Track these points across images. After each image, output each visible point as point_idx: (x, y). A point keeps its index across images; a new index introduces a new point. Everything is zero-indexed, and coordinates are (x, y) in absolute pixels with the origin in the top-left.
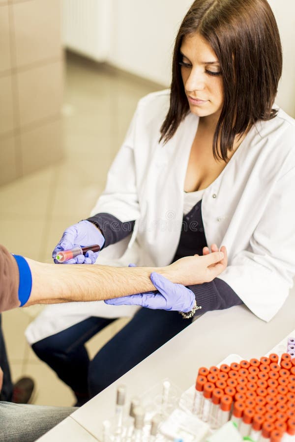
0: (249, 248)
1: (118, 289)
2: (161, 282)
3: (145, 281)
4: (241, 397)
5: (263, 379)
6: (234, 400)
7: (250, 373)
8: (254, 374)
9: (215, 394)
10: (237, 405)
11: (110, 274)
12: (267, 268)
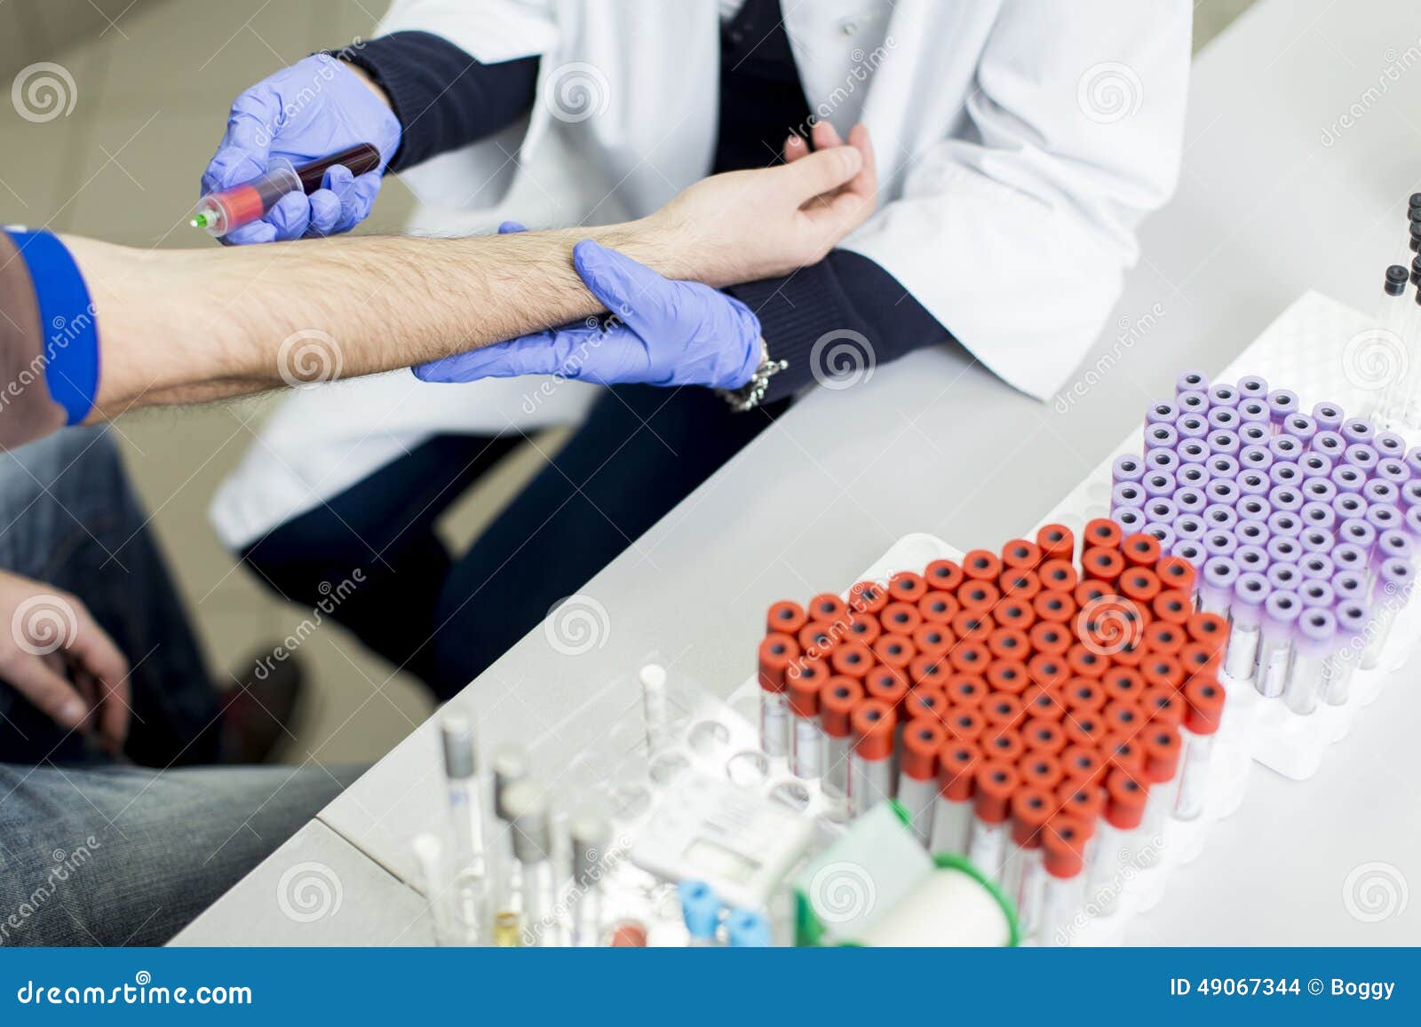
0: (966, 129)
1: (453, 321)
2: (616, 274)
3: (558, 282)
4: (931, 703)
5: (1015, 627)
6: (903, 714)
7: (962, 608)
8: (979, 610)
9: (830, 699)
10: (912, 734)
11: (410, 264)
12: (1033, 197)
